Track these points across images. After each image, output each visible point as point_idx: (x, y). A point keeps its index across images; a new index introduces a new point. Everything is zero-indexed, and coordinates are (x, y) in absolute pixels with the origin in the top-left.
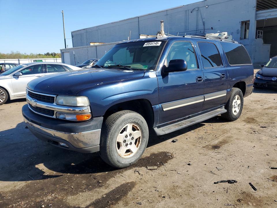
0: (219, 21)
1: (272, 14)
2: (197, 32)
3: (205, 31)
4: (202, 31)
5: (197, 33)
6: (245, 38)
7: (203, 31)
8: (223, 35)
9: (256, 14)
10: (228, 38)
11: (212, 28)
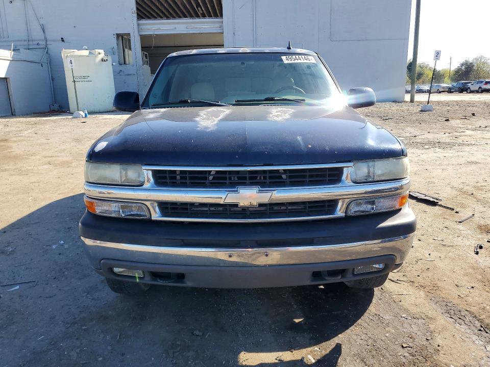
0: (75, 27)
1: (162, 27)
2: (31, 43)
3: (48, 43)
4: (41, 43)
5: (31, 47)
6: (125, 63)
7: (44, 43)
8: (97, 55)
9: (138, 25)
10: (107, 60)
11: (62, 38)
